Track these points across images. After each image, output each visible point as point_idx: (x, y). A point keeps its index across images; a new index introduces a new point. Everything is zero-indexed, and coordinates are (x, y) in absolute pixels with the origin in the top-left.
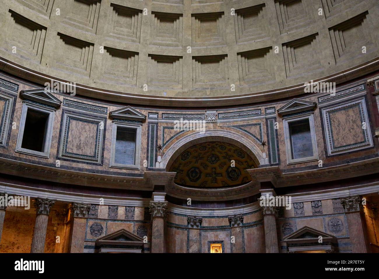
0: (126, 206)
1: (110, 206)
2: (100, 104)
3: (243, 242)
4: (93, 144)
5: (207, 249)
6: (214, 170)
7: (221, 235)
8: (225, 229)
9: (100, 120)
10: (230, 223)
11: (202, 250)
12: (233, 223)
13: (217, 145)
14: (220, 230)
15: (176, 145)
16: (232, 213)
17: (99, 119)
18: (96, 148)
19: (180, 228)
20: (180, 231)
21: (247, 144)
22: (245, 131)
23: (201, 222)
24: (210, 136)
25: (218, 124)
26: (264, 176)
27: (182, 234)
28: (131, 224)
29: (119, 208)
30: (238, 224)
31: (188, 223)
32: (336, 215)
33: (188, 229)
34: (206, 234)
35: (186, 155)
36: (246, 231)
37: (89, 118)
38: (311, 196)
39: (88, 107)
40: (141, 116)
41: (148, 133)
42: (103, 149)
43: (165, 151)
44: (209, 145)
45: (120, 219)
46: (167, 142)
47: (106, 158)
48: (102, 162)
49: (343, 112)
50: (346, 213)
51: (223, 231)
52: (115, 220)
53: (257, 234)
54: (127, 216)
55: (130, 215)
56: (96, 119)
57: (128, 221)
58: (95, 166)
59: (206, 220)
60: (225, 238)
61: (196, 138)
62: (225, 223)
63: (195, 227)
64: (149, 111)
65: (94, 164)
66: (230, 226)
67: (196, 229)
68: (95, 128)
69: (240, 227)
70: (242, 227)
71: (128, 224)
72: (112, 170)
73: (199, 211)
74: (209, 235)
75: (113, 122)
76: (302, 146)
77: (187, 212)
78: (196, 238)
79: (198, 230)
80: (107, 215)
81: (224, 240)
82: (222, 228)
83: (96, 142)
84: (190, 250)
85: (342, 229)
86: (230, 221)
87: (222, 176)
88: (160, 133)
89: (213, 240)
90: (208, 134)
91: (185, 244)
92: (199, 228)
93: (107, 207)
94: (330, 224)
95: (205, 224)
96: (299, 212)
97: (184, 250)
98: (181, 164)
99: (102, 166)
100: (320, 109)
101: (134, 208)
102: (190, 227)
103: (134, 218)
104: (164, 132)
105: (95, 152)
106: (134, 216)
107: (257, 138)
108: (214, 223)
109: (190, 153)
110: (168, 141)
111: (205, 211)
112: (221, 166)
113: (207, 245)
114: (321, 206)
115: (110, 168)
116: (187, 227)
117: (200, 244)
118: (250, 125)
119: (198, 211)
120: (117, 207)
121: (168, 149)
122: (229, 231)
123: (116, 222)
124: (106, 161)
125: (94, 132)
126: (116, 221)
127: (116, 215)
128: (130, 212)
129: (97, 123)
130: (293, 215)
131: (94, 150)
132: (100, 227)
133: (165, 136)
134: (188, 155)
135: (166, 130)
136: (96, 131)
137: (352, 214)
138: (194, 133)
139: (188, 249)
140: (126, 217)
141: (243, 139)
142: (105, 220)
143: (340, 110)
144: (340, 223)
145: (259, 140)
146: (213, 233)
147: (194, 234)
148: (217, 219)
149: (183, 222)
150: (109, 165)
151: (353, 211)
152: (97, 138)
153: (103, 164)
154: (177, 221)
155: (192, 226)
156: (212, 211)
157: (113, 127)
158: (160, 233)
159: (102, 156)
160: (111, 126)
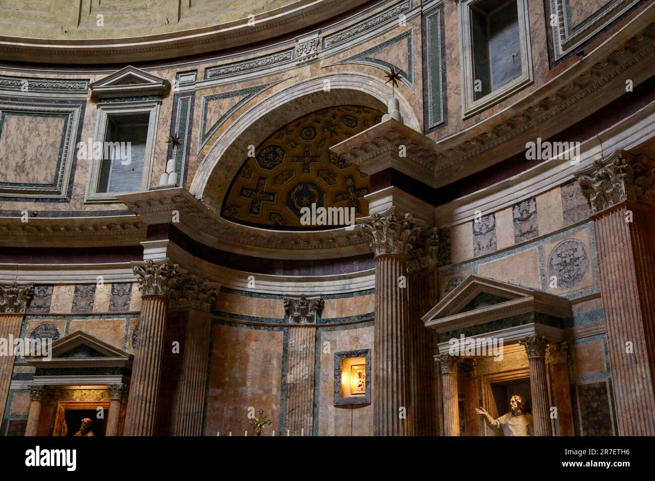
0: (113, 283)
1: (78, 286)
2: (74, 74)
4: (52, 158)
5: (333, 372)
7: (365, 336)
9: (72, 107)
11: (321, 374)
13: (334, 116)
14: (363, 324)
15: (230, 132)
17: (69, 107)
18: (58, 167)
19: (264, 325)
20: (263, 332)
21: (380, 93)
23: (320, 307)
24: (303, 95)
25: (321, 63)
26: (374, 157)
27: (269, 340)
28: (121, 322)
29: (99, 289)
31: (288, 313)
32: (571, 231)
33: (285, 329)
34: (333, 336)
35: (271, 156)
37: (48, 106)
38: (511, 190)
39: (45, 85)
40: (155, 82)
41: (173, 118)
42: (74, 167)
43: (205, 151)
44: (318, 122)
45: (98, 312)
46: (212, 129)
47: (78, 184)
48: (69, 193)
50: (593, 218)
51: (369, 326)
52: (87, 315)
54: (113, 304)
55: (120, 301)
56: (63, 107)
57: (113, 314)
58: (52, 204)
59: (333, 304)
61: (273, 108)
63: (304, 322)
64: (179, 70)
65: (51, 200)
67: (305, 326)
68: (61, 126)
71: (114, 321)
72: (89, 208)
73: (317, 283)
74: (338, 339)
75: (98, 106)
76: (511, 60)
77: (284, 289)
78: (307, 347)
79: (312, 329)
80: (71, 305)
81: (368, 347)
83: (60, 154)
84: (289, 376)
85: (582, 270)
88: (198, 112)
89: (348, 348)
90: (300, 92)
91: (275, 362)
92: (314, 323)
93: (73, 288)
94: (557, 260)
96: (484, 242)
97: (273, 377)
98: (264, 179)
99: (69, 202)
101: (131, 286)
102: (291, 321)
103: (128, 308)
104: (206, 108)
105: (57, 175)
106: (128, 302)
108: (351, 309)
109: (282, 150)
110: (215, 126)
111: (331, 283)
113: (333, 362)
114: (535, 212)
115: (85, 204)
116: (283, 324)
117: (317, 360)
118: (388, 43)
119: (313, 284)
120: (94, 286)
121: (212, 145)
123: (90, 319)
124: (78, 191)
125: (56, 134)
126: (89, 317)
127: (89, 305)
128: (121, 294)
129: (65, 114)
130: (471, 255)
131: (54, 171)
132: (53, 332)
133: (208, 117)
134: (276, 154)
135: (212, 104)
136: (62, 130)
137: (606, 218)
138: (270, 96)
139: (284, 373)
140: (112, 307)
141: (371, 83)
142: (64, 316)
144: (580, 253)
145: (404, 75)
146: (348, 334)
147: (300, 337)
148: (359, 298)
149: (274, 313)
150: (83, 199)
151: (610, 206)
152: (62, 146)
153: (70, 198)
154: (254, 309)
155: (297, 319)
156: (347, 281)
157: (98, 117)
158: (148, 335)
159: (71, 182)
160: (94, 115)
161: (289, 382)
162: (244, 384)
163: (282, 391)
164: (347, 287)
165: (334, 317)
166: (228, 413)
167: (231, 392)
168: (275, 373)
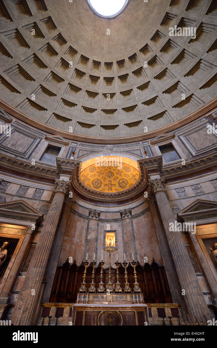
0: (37, 188)
1: (21, 186)
2: (41, 131)
3: (133, 230)
4: (26, 147)
5: (103, 237)
6: (110, 182)
7: (114, 226)
8: (117, 221)
9: (38, 138)
10: (121, 216)
11: (99, 237)
12: (123, 216)
14: (114, 222)
16: (123, 209)
18: (27, 150)
19: (82, 217)
20: (82, 219)
22: (131, 153)
23: (99, 214)
25: (114, 151)
27: (83, 223)
28: (36, 203)
29: (30, 189)
30: (128, 216)
31: (89, 214)
33: (88, 219)
34: (103, 224)
35: (92, 169)
36: (135, 221)
38: (189, 182)
39: (31, 130)
40: (66, 141)
41: (69, 151)
42: (33, 151)
45: (27, 197)
47: (33, 156)
48: (29, 158)
49: (195, 133)
51: (116, 222)
53: (145, 221)
54: (35, 195)
55: (38, 195)
57: (34, 199)
58: (21, 158)
59: (104, 214)
60: (117, 228)
62: (118, 216)
63: (94, 218)
64: (72, 142)
66: (122, 218)
67: (95, 220)
68: (32, 141)
69: (130, 218)
70: (131, 218)
71: (33, 202)
73: (99, 207)
74: (105, 226)
75: (46, 141)
76: (170, 158)
77: (89, 206)
78: (95, 227)
79: (97, 221)
80: (16, 192)
81: (116, 229)
82: (116, 220)
83: (29, 147)
84: (88, 237)
86: (121, 214)
87: (115, 186)
88: (77, 152)
89: (109, 229)
91: (84, 231)
92: (98, 219)
93: (19, 186)
94: (216, 200)
95: (102, 217)
96: (182, 195)
98: (89, 175)
100: (178, 136)
101: (44, 191)
102: (90, 217)
103: (40, 198)
105: (26, 152)
106: (41, 196)
107: (139, 156)
108: (109, 217)
109: (95, 169)
110: (81, 156)
111: (103, 208)
112: (115, 179)
113: (103, 234)
114: (201, 187)
117: (98, 232)
118: (134, 150)
119: (97, 207)
120: (28, 187)
122: (121, 223)
125: (30, 142)
126: (22, 197)
127: (24, 194)
128: (39, 193)
129: (35, 139)
130: (178, 198)
131: (25, 150)
133: (79, 153)
135: (81, 151)
139: (87, 235)
140: (34, 197)
142: (11, 195)
143: (192, 133)
145: (140, 156)
147: (93, 223)
148: (112, 214)
149: (86, 214)
152: (31, 145)
153: (28, 159)
154: (80, 210)
155: (92, 217)
156: (108, 208)
157: (45, 143)
158: (57, 206)
159: (30, 155)
160: (44, 142)
161: (88, 239)
162: (74, 237)
163: (86, 242)
164: (108, 210)
165: (104, 218)
166: (68, 248)
167: (70, 239)
168: (84, 235)
